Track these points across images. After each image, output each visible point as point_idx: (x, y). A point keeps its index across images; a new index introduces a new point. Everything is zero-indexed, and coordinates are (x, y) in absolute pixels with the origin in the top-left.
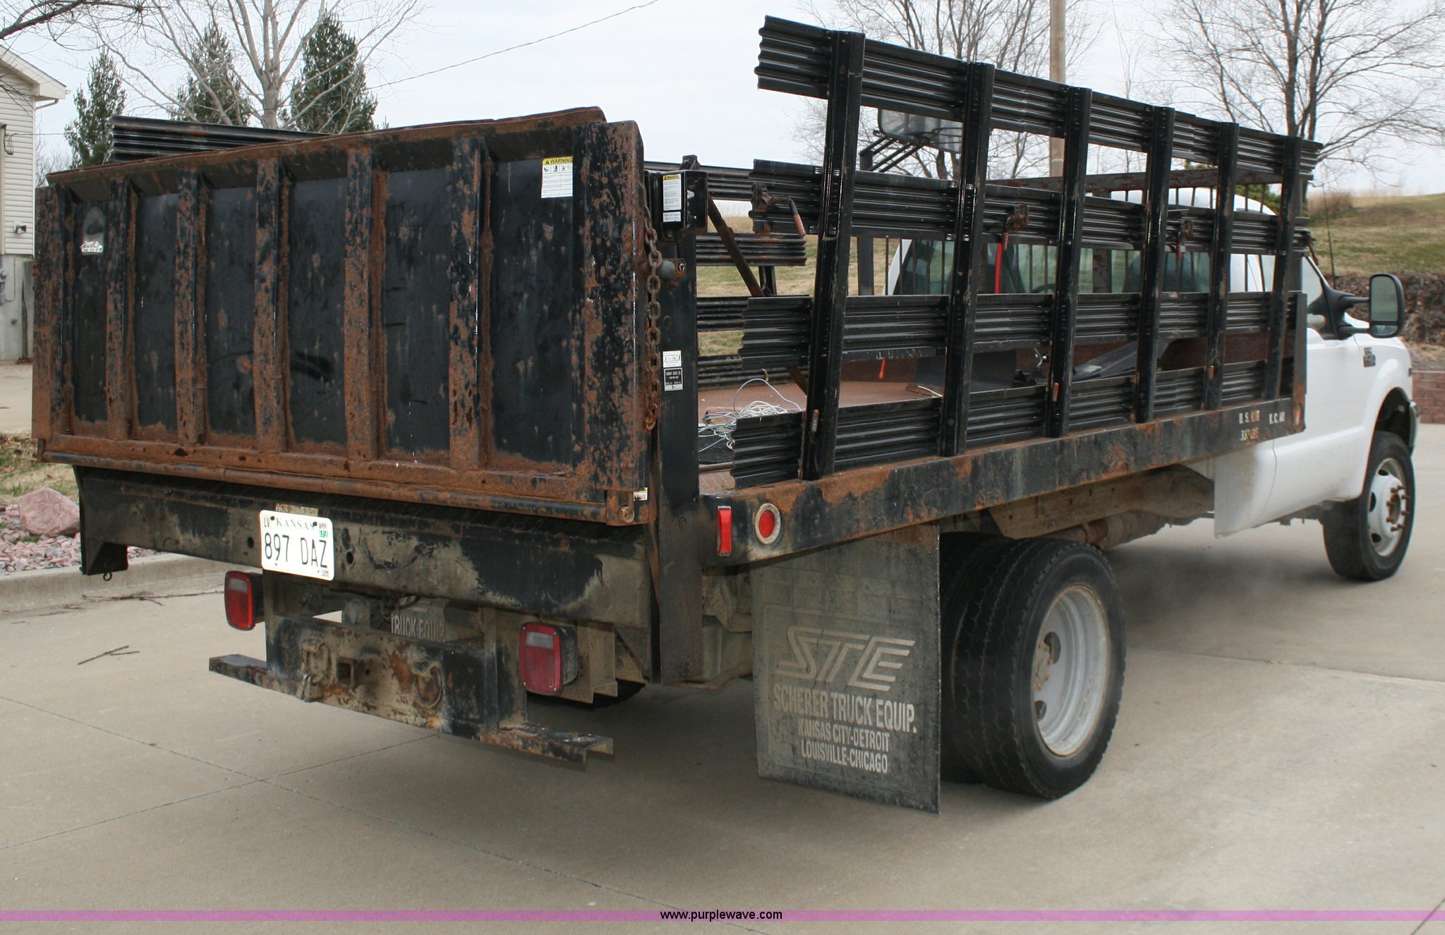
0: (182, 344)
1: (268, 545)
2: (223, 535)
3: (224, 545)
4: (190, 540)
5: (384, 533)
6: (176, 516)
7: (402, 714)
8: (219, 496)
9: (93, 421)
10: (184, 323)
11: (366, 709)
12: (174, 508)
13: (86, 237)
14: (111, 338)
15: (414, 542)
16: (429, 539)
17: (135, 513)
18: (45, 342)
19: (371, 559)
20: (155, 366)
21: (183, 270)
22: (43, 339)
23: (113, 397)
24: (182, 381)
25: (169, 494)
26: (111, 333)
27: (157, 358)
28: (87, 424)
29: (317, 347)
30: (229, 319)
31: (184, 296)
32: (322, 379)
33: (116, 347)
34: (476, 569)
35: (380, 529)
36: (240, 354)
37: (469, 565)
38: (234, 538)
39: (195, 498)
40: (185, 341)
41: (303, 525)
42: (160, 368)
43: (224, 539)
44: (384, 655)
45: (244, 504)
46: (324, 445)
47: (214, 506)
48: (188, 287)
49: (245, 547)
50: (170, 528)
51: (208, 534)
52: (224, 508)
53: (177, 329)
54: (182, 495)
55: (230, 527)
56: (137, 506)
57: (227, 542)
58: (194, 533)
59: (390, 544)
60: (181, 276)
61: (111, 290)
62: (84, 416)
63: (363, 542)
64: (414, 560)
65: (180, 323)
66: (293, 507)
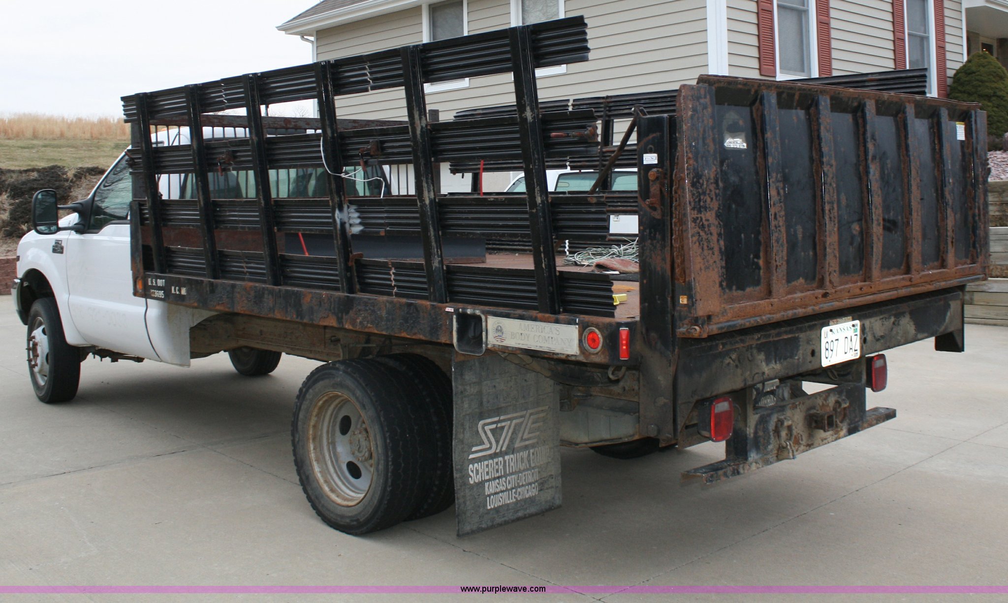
0: (830, 218)
1: (827, 349)
2: (796, 355)
3: (796, 361)
4: (774, 368)
5: (880, 319)
6: (763, 353)
7: (825, 439)
8: (794, 328)
9: (743, 290)
10: (831, 203)
11: (808, 447)
12: (760, 348)
13: (726, 135)
14: (775, 218)
15: (893, 319)
16: (898, 315)
17: (729, 364)
18: (709, 226)
19: (875, 337)
20: (800, 236)
21: (829, 166)
22: (706, 223)
23: (778, 264)
24: (830, 244)
25: (759, 339)
26: (775, 214)
27: (801, 230)
28: (740, 292)
29: (891, 214)
30: (847, 200)
31: (831, 184)
32: (894, 232)
33: (781, 224)
34: (915, 324)
35: (878, 318)
36: (853, 222)
37: (912, 323)
38: (803, 354)
39: (778, 335)
40: (832, 216)
41: (846, 329)
42: (803, 237)
43: (796, 358)
44: (818, 407)
45: (811, 328)
46: (892, 271)
47: (790, 336)
48: (833, 178)
49: (809, 358)
50: (758, 366)
51: (785, 359)
52: (797, 335)
53: (827, 207)
54: (769, 336)
55: (801, 348)
56: (730, 358)
57: (798, 359)
58: (776, 362)
59: (883, 324)
60: (828, 170)
61: (773, 180)
62: (734, 287)
63: (871, 328)
64: (892, 329)
65: (829, 203)
66: (839, 320)
